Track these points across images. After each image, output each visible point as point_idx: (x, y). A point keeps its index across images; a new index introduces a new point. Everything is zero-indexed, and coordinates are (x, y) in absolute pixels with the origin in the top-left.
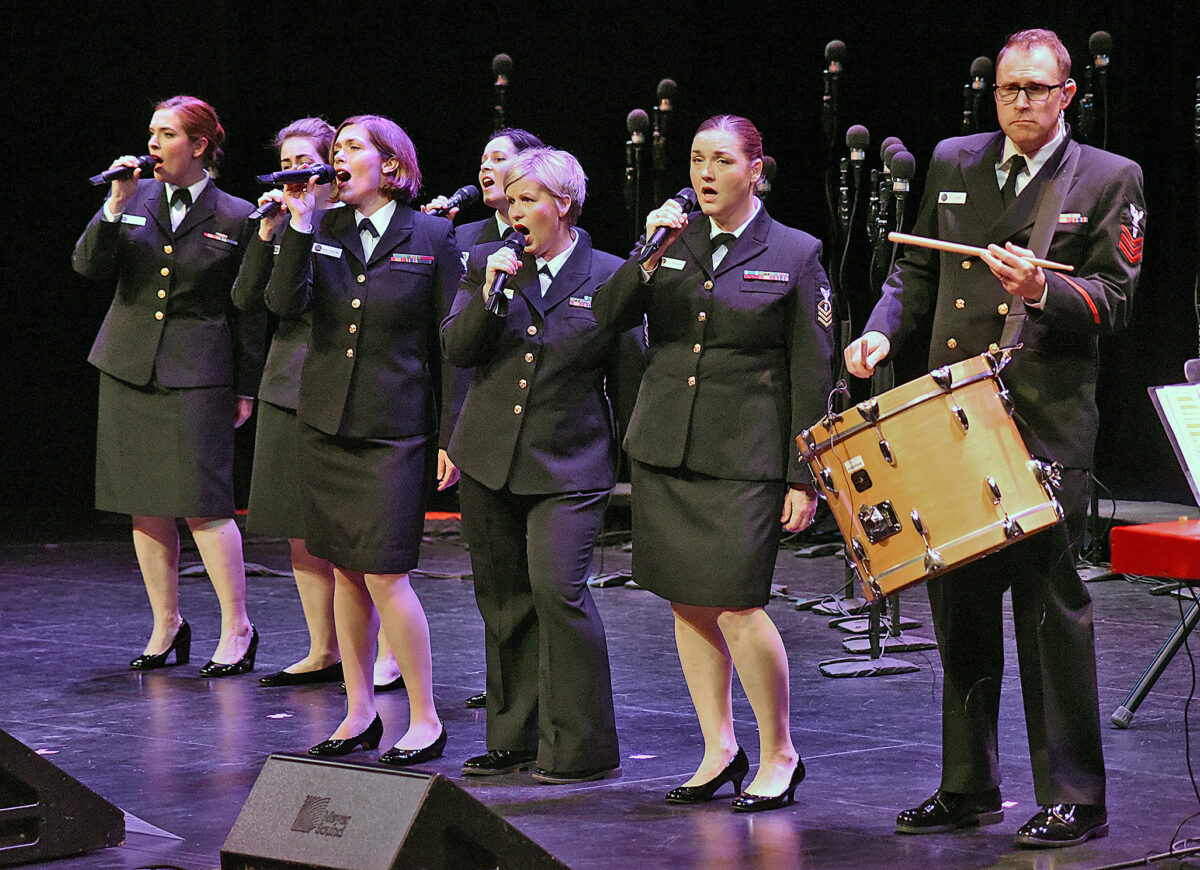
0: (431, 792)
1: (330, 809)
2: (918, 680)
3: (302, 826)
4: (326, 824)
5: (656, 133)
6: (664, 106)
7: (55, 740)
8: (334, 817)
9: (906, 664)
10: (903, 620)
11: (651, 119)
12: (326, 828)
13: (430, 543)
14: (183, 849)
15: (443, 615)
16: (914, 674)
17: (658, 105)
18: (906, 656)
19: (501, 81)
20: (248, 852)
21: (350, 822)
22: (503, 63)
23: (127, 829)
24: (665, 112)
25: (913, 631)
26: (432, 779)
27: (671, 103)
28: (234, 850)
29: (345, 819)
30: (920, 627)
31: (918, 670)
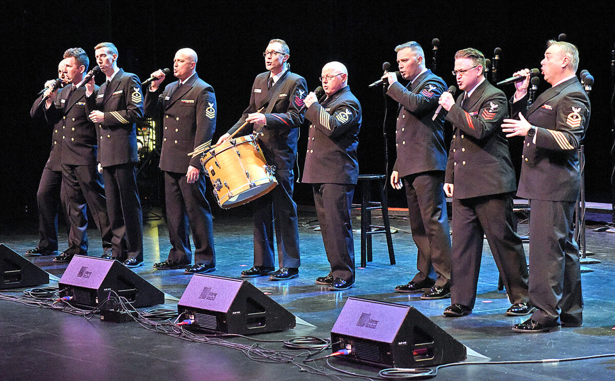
0: (408, 313)
1: (371, 317)
2: (593, 275)
3: (361, 324)
4: (369, 323)
5: (493, 68)
6: (496, 58)
7: (271, 289)
8: (373, 321)
9: (588, 269)
10: (587, 252)
11: (492, 63)
12: (369, 325)
13: (406, 220)
14: (317, 330)
15: (411, 247)
16: (591, 273)
17: (494, 57)
18: (588, 265)
19: (435, 48)
20: (341, 333)
21: (378, 323)
22: (437, 41)
23: (297, 322)
24: (497, 60)
25: (591, 256)
26: (409, 308)
27: (500, 57)
28: (336, 332)
29: (376, 322)
30: (593, 255)
31: (593, 271)
